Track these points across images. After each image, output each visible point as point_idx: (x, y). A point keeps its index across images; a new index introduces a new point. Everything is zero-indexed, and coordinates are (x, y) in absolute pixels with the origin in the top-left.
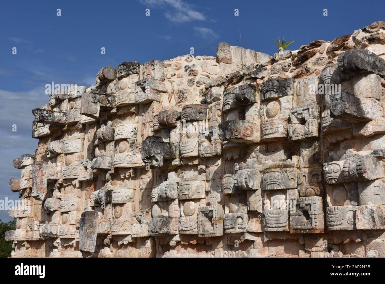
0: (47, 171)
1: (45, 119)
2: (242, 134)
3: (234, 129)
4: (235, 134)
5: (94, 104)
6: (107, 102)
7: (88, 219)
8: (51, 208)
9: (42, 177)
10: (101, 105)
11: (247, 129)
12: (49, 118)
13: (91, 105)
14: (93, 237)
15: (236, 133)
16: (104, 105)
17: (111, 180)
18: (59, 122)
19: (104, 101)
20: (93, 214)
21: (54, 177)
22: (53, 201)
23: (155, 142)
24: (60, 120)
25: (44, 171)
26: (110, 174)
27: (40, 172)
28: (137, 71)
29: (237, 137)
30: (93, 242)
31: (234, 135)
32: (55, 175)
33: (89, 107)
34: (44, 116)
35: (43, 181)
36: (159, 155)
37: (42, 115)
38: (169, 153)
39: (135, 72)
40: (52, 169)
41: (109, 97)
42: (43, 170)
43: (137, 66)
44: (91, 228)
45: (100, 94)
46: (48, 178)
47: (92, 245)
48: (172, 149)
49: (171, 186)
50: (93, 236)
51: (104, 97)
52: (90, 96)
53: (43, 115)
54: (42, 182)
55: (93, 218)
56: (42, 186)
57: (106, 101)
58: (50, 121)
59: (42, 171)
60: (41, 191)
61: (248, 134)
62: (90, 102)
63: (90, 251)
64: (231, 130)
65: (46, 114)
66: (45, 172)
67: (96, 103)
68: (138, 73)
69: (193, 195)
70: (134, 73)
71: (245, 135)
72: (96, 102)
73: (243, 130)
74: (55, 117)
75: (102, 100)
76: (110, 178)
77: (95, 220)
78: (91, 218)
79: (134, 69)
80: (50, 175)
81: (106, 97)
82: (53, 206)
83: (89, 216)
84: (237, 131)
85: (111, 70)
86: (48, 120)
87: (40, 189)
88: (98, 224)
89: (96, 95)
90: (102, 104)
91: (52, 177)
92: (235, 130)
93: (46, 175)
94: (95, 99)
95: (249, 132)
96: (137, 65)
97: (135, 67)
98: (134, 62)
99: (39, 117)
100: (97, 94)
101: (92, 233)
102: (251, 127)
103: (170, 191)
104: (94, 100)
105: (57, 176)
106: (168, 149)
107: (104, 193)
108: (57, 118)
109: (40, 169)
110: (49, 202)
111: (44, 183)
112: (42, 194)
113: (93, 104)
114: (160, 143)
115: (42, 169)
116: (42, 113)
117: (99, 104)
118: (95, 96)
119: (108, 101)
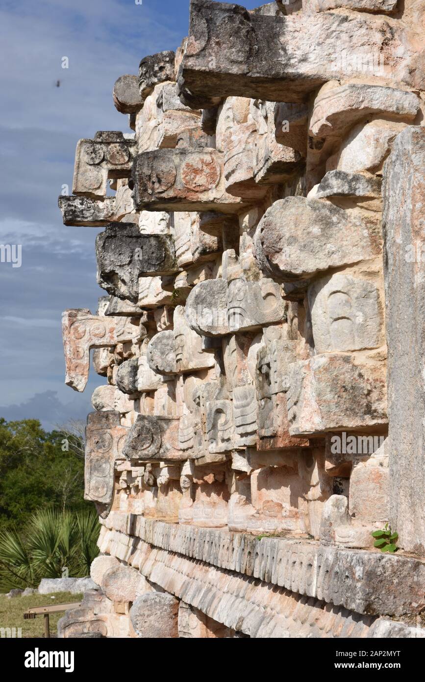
0: (88, 330)
1: (78, 216)
2: (178, 186)
3: (150, 177)
4: (153, 189)
5: (92, 167)
6: (127, 159)
7: (93, 428)
8: (103, 407)
9: (77, 341)
10: (110, 167)
11: (196, 171)
12: (87, 214)
13: (86, 171)
14: (104, 470)
15: (157, 185)
16: (119, 167)
17: (148, 337)
18: (108, 219)
19: (118, 157)
20: (103, 417)
21: (105, 341)
22: (108, 392)
23: (115, 236)
24: (113, 214)
25: (81, 330)
26: (142, 324)
27: (72, 331)
28: (168, 72)
29: (164, 195)
30: (107, 479)
31: (150, 191)
32: (108, 335)
33: (80, 176)
34: (75, 211)
35: (80, 350)
36: (127, 268)
37: (70, 208)
38: (157, 259)
39: (164, 77)
40: (101, 323)
41: (130, 146)
42: (78, 327)
43: (168, 62)
44: (100, 448)
45: (109, 144)
46: (92, 343)
47: (103, 487)
48: (166, 250)
49: (165, 341)
50: (104, 466)
51: (118, 148)
52: (82, 151)
53: (73, 208)
54: (76, 352)
55: (104, 427)
56: (79, 361)
57: (123, 156)
58: (89, 219)
59: (76, 329)
60: (77, 371)
61: (200, 183)
62: (82, 164)
63: (100, 500)
64: (141, 179)
65: (80, 206)
66: (84, 329)
67: (99, 164)
68: (172, 77)
69: (189, 360)
70: (161, 81)
71: (189, 190)
72: (97, 161)
73: (183, 176)
74: (99, 210)
75: (113, 157)
76: (146, 332)
77: (109, 431)
78: (99, 426)
79: (161, 69)
80: (95, 335)
81: (122, 147)
82: (107, 402)
83: (94, 422)
84: (159, 181)
85: (133, 83)
86: (83, 217)
87: (73, 368)
88: (116, 440)
89: (98, 146)
90: (113, 164)
91: (100, 341)
92: (154, 179)
93: (87, 337)
94: (93, 155)
95: (201, 180)
96: (168, 59)
97: (162, 64)
98: (162, 54)
99: (65, 214)
100: (101, 143)
101: (104, 460)
102: (208, 165)
103: (163, 353)
104: (92, 158)
105: (112, 338)
106: (153, 249)
107: (130, 369)
108: (105, 212)
109: (72, 325)
110: (97, 395)
111: (82, 355)
112: (80, 377)
113: (89, 167)
114: (129, 240)
115: (76, 324)
116: (69, 205)
117: (106, 167)
118: (94, 149)
119: (130, 155)
